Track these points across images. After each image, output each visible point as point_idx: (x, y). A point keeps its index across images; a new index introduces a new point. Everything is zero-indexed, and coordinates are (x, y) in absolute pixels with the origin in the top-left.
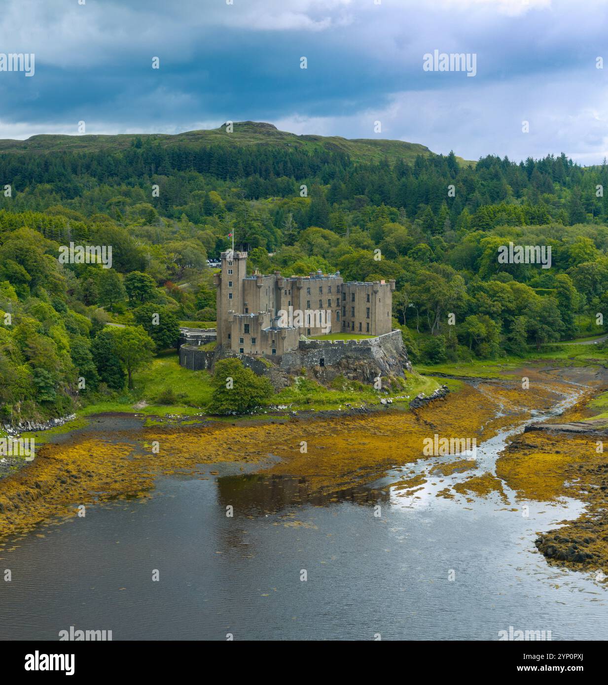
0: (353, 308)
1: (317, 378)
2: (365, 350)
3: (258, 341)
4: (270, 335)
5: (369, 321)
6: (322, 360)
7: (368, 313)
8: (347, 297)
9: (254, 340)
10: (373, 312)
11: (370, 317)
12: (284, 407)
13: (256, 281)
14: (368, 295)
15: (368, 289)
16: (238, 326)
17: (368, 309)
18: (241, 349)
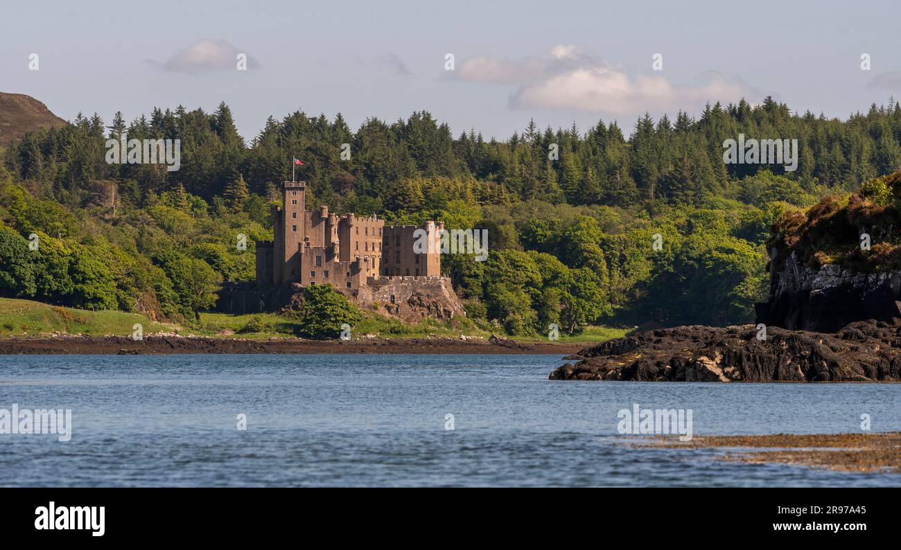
0: (399, 253)
3: (331, 275)
6: (393, 297)
8: (390, 241)
9: (326, 273)
11: (420, 262)
16: (309, 258)
18: (311, 283)
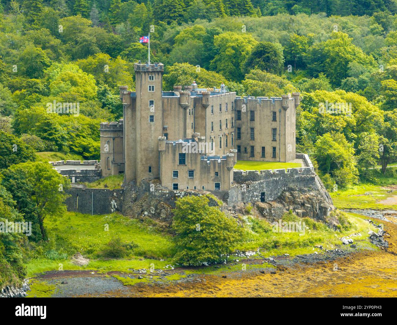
0: (252, 129)
1: (264, 216)
2: (308, 180)
3: (197, 174)
4: (212, 166)
5: (274, 144)
6: (263, 194)
7: (274, 134)
8: (243, 116)
9: (191, 173)
10: (282, 133)
11: (278, 139)
12: (253, 254)
13: (179, 100)
14: (275, 113)
15: (274, 105)
16: (170, 156)
17: (274, 130)
18: (174, 185)
